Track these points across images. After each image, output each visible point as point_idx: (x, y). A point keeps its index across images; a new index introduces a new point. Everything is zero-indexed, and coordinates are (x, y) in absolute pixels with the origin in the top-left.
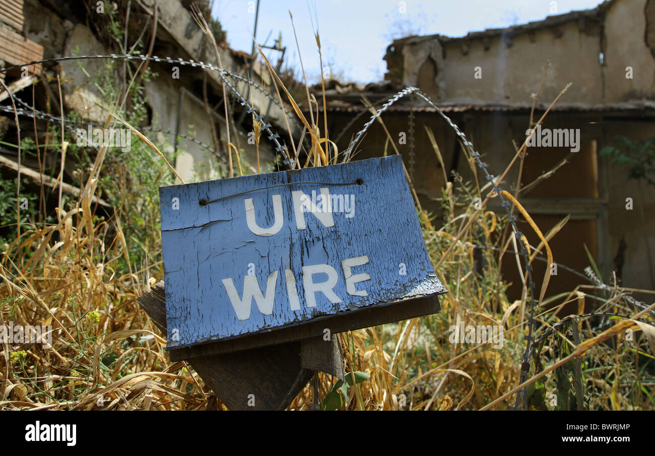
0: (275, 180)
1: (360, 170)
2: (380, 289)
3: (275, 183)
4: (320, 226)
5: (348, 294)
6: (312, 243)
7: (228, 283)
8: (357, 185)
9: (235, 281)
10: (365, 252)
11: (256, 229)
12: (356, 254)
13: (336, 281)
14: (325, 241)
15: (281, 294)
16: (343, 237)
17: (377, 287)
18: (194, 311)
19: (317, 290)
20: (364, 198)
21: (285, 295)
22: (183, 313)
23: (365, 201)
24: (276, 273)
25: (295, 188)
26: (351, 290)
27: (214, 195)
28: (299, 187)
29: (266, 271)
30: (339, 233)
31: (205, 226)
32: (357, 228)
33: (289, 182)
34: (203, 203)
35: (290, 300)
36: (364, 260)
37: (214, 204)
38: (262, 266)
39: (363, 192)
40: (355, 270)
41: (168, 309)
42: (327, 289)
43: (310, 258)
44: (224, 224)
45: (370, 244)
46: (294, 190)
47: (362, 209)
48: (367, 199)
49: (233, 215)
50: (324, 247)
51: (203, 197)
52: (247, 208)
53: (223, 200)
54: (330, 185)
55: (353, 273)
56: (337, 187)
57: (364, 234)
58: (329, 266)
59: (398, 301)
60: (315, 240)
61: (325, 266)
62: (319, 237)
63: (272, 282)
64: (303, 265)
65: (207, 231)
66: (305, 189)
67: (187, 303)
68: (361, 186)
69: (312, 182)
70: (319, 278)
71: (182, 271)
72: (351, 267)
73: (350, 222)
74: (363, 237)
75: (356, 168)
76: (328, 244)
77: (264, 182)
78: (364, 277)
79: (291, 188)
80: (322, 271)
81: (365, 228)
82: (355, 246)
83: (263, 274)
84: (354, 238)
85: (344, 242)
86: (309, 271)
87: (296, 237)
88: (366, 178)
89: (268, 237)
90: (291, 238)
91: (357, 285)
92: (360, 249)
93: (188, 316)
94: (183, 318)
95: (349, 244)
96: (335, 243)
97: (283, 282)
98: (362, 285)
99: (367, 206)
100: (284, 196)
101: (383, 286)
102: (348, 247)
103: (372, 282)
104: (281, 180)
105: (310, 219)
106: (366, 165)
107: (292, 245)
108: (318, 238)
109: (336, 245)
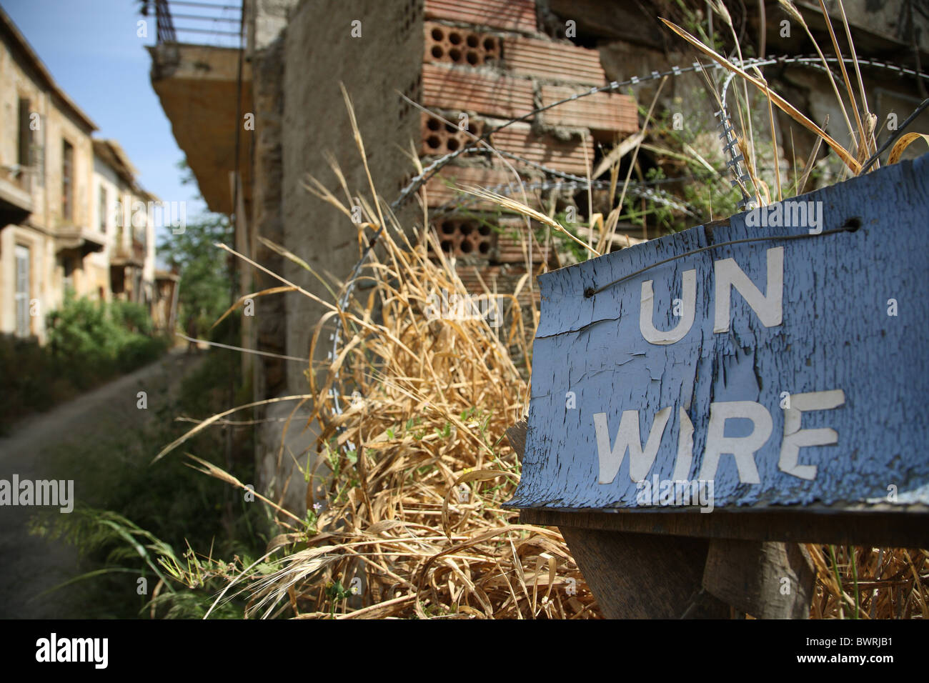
0: (687, 243)
1: (853, 199)
2: (848, 468)
3: (688, 249)
4: (755, 325)
5: (778, 469)
6: (734, 358)
7: (600, 420)
8: (845, 234)
9: (609, 417)
10: (839, 380)
11: (651, 334)
12: (819, 384)
13: (766, 438)
14: (760, 356)
15: (668, 450)
16: (797, 347)
17: (845, 463)
18: (553, 458)
19: (726, 450)
20: (857, 260)
21: (673, 451)
22: (541, 457)
23: (856, 267)
24: (669, 410)
25: (720, 255)
26: (788, 462)
27: (603, 280)
28: (728, 252)
29: (653, 405)
30: (791, 338)
31: (583, 330)
32: (829, 326)
33: (709, 244)
34: (589, 293)
35: (678, 463)
36: (834, 398)
37: (602, 294)
38: (650, 397)
39: (856, 246)
40: (810, 420)
41: (526, 450)
42: (744, 452)
43: (728, 386)
44: (609, 325)
45: (854, 364)
46: (720, 258)
47: (848, 286)
48: (864, 261)
49: (622, 311)
50: (755, 368)
51: (589, 284)
52: (644, 298)
53: (613, 286)
54: (786, 239)
55: (804, 426)
56: (802, 243)
57: (842, 341)
58: (760, 406)
59: (859, 508)
60: (741, 352)
61: (751, 404)
62: (749, 348)
63: (659, 425)
64: (712, 400)
65: (585, 338)
66: (738, 255)
67: (548, 443)
68: (853, 235)
69: (753, 238)
70: (739, 428)
71: (549, 397)
72: (804, 413)
73: (816, 316)
74: (840, 347)
75: (844, 195)
76: (766, 360)
77: (671, 249)
78: (825, 436)
79: (714, 255)
80: (744, 415)
81: (848, 327)
82: (820, 367)
83: (649, 411)
84: (819, 351)
85: (796, 358)
86: (722, 411)
87: (709, 346)
88: (867, 213)
89: (666, 346)
90: (701, 350)
91: (804, 453)
92: (830, 373)
93: (545, 463)
94: (539, 466)
95: (808, 362)
96: (779, 358)
97: (676, 429)
98: (815, 456)
99: (859, 278)
100: (701, 271)
101: (857, 465)
102: (805, 368)
103: (837, 449)
104: (696, 242)
105: (739, 313)
106: (868, 185)
107: (700, 361)
108: (746, 350)
109: (779, 362)
